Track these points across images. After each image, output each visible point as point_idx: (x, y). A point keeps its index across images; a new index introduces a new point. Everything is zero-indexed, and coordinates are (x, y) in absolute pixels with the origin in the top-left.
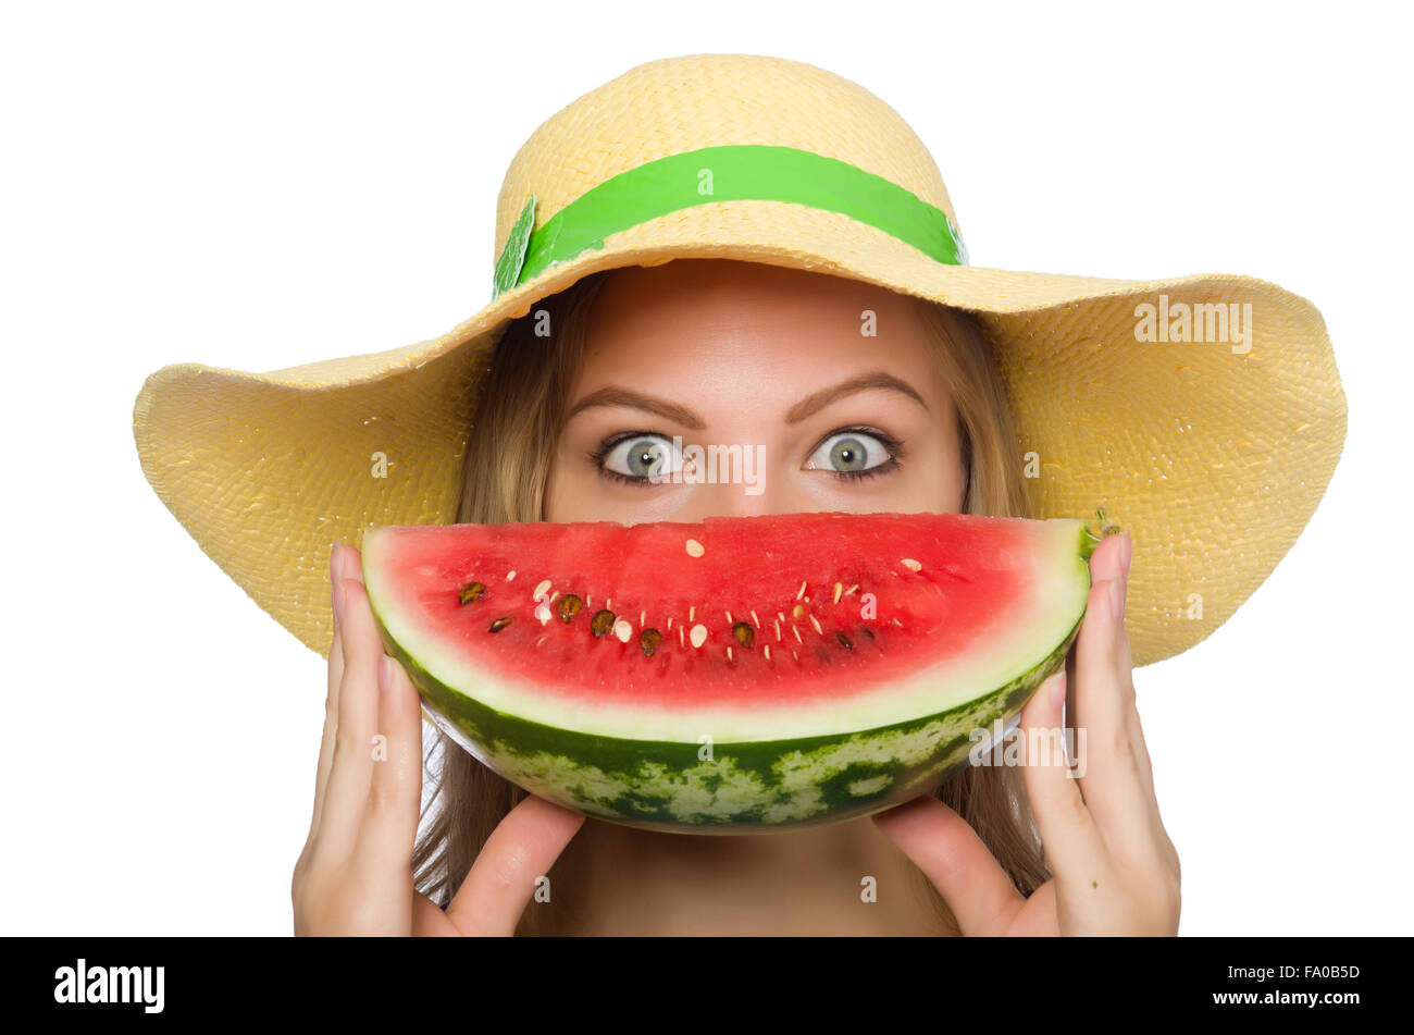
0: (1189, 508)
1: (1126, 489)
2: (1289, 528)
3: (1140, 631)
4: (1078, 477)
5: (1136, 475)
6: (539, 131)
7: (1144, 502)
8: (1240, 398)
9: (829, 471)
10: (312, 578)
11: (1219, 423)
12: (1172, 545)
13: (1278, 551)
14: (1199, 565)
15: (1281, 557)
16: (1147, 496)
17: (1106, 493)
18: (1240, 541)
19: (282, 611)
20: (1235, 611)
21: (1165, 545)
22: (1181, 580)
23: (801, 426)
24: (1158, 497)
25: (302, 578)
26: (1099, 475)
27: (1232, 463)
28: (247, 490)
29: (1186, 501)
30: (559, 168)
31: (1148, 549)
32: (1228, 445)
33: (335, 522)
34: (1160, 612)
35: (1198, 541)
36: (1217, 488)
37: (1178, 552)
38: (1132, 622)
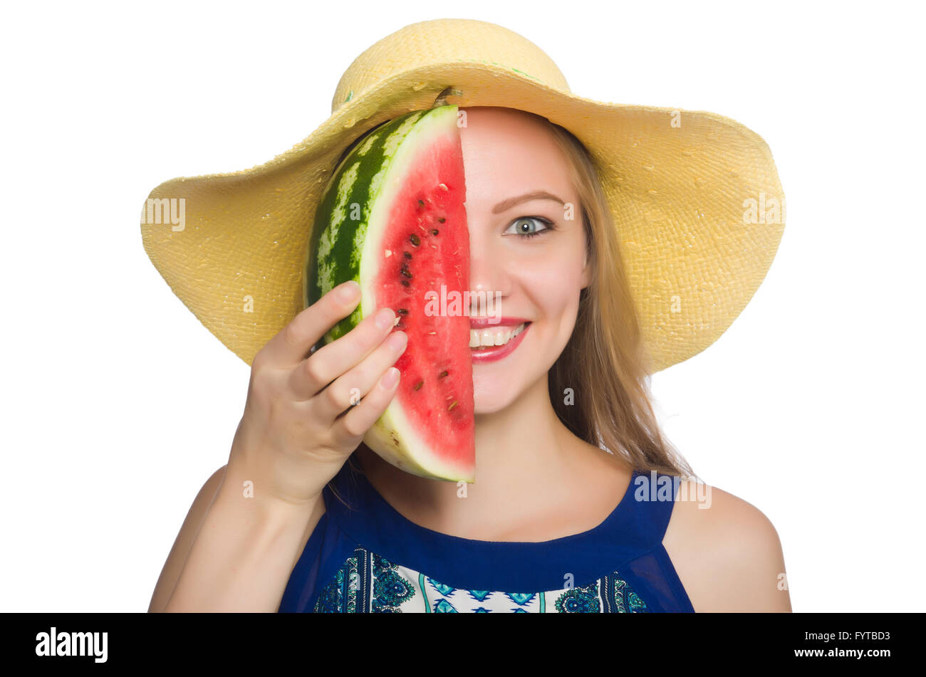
0: (705, 263)
1: (671, 254)
2: (759, 273)
3: (681, 339)
4: (645, 249)
5: (676, 246)
6: (355, 61)
7: (680, 261)
8: (728, 196)
9: (515, 235)
10: (232, 308)
11: (718, 212)
12: (696, 286)
13: (752, 288)
14: (712, 297)
15: (755, 290)
16: (683, 258)
17: (661, 257)
18: (732, 282)
19: (215, 328)
20: (731, 323)
21: (692, 286)
22: (702, 306)
23: (500, 216)
24: (688, 257)
25: (226, 308)
26: (656, 247)
27: (727, 236)
28: (199, 256)
29: (703, 259)
30: (365, 77)
31: (684, 289)
32: (724, 225)
33: (245, 276)
34: (691, 326)
35: (710, 283)
36: (720, 251)
37: (700, 290)
38: (676, 334)
